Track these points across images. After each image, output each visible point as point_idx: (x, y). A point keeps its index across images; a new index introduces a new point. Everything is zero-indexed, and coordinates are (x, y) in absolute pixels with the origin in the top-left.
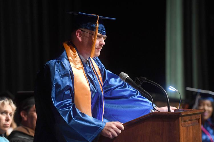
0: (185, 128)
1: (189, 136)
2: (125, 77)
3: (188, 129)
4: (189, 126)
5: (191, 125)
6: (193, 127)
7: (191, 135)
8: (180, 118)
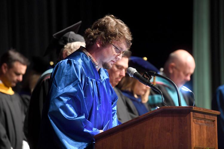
0: (198, 125)
1: (202, 136)
2: (133, 72)
3: (201, 128)
4: (202, 125)
5: (204, 124)
6: (206, 127)
7: (205, 136)
8: (192, 113)
